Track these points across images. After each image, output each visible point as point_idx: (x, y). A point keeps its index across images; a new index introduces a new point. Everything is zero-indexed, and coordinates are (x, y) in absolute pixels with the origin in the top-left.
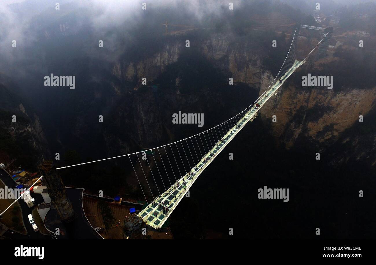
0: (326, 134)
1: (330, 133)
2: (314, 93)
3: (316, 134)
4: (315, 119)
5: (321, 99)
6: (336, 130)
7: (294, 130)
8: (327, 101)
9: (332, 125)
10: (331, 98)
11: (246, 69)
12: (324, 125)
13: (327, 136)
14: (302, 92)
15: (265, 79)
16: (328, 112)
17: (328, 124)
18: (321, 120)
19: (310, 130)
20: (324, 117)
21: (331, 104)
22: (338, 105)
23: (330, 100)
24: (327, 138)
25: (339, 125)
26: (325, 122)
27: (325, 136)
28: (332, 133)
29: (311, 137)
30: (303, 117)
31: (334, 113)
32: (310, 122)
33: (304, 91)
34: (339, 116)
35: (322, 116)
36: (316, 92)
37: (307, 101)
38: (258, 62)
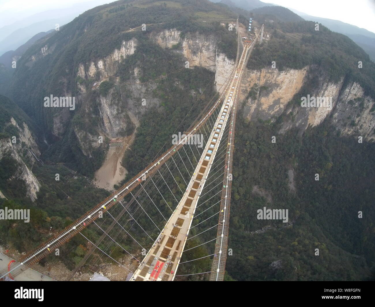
0: (275, 107)
1: (278, 106)
2: (263, 72)
3: (268, 107)
4: (267, 95)
5: (269, 77)
6: (282, 103)
7: (251, 105)
8: (274, 79)
9: (279, 99)
10: (277, 76)
11: (201, 54)
12: (273, 100)
13: (276, 108)
14: (254, 72)
15: (220, 61)
16: (276, 88)
17: (277, 99)
18: (271, 95)
19: (263, 105)
20: (273, 93)
21: (277, 82)
22: (282, 82)
23: (276, 78)
24: (276, 110)
25: (284, 98)
26: (274, 97)
27: (275, 109)
28: (280, 106)
29: (264, 111)
30: (257, 94)
31: (280, 89)
32: (263, 97)
33: (256, 71)
34: (283, 91)
35: (271, 93)
36: (265, 72)
37: (259, 79)
38: (210, 47)
